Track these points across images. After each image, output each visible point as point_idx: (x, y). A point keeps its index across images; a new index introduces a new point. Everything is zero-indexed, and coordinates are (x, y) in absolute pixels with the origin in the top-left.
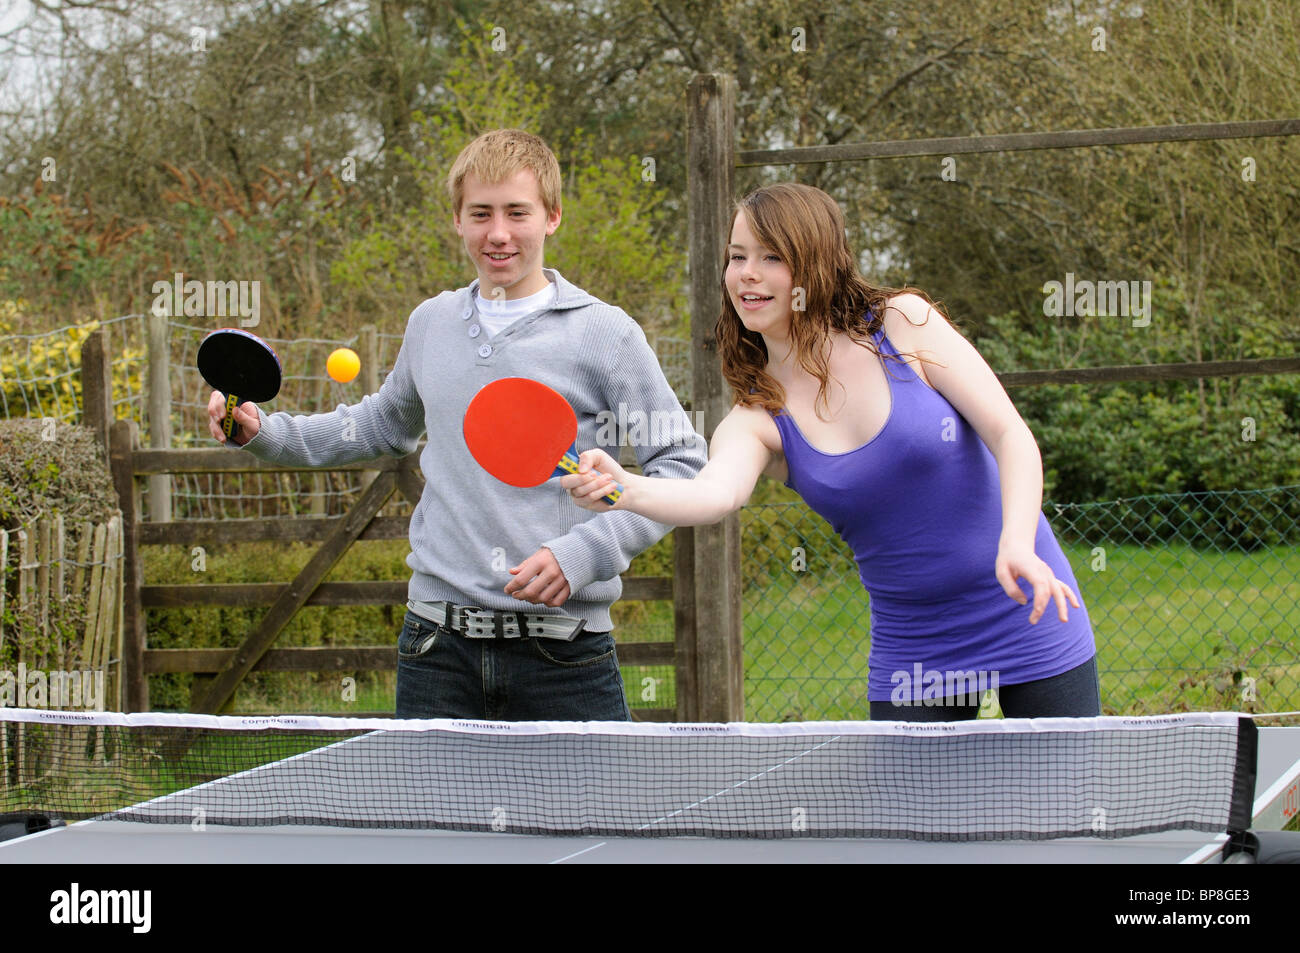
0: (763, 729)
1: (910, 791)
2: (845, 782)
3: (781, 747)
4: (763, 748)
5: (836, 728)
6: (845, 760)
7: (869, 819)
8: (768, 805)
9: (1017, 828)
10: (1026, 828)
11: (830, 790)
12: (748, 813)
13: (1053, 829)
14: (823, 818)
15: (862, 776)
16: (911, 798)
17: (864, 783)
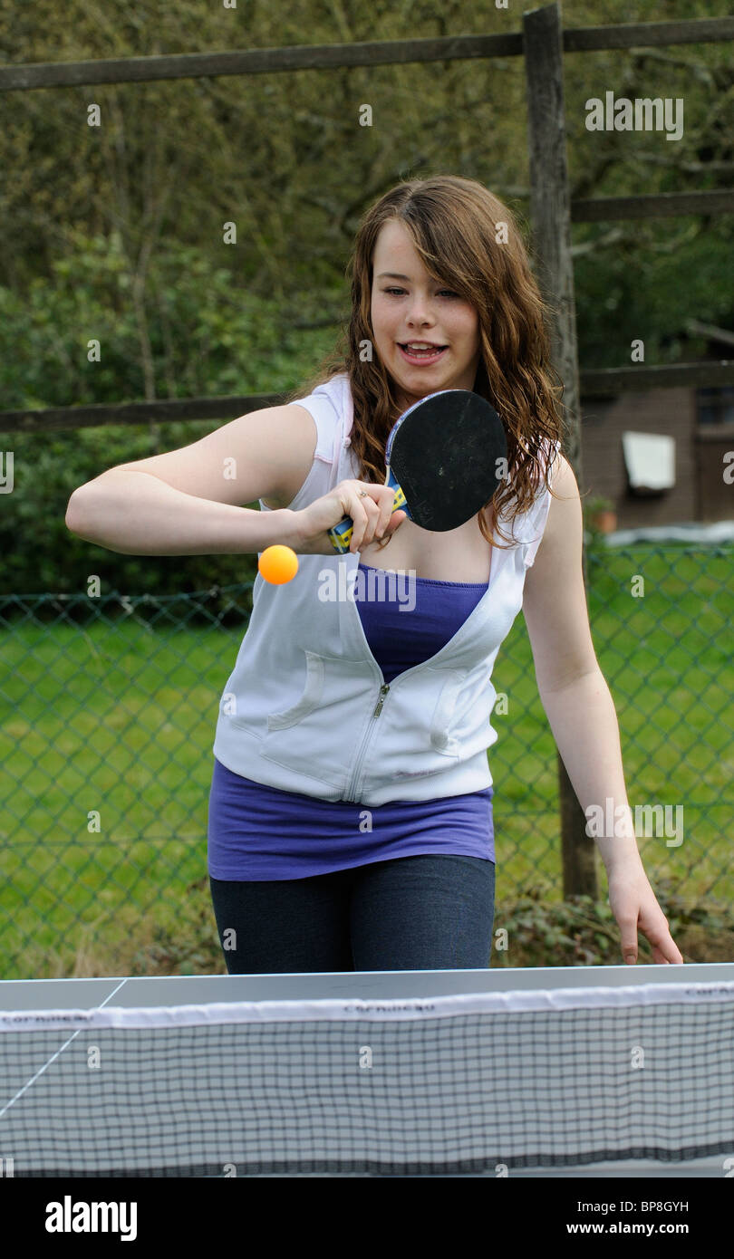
0: (145, 1017)
1: (367, 1101)
2: (271, 1092)
3: (173, 1043)
4: (146, 1045)
5: (255, 1011)
6: (270, 1059)
7: (307, 1144)
8: (155, 1130)
9: (532, 1150)
10: (546, 1150)
11: (248, 1104)
12: (127, 1142)
13: (586, 1148)
14: (238, 1147)
15: (297, 1082)
16: (369, 1112)
17: (300, 1093)
